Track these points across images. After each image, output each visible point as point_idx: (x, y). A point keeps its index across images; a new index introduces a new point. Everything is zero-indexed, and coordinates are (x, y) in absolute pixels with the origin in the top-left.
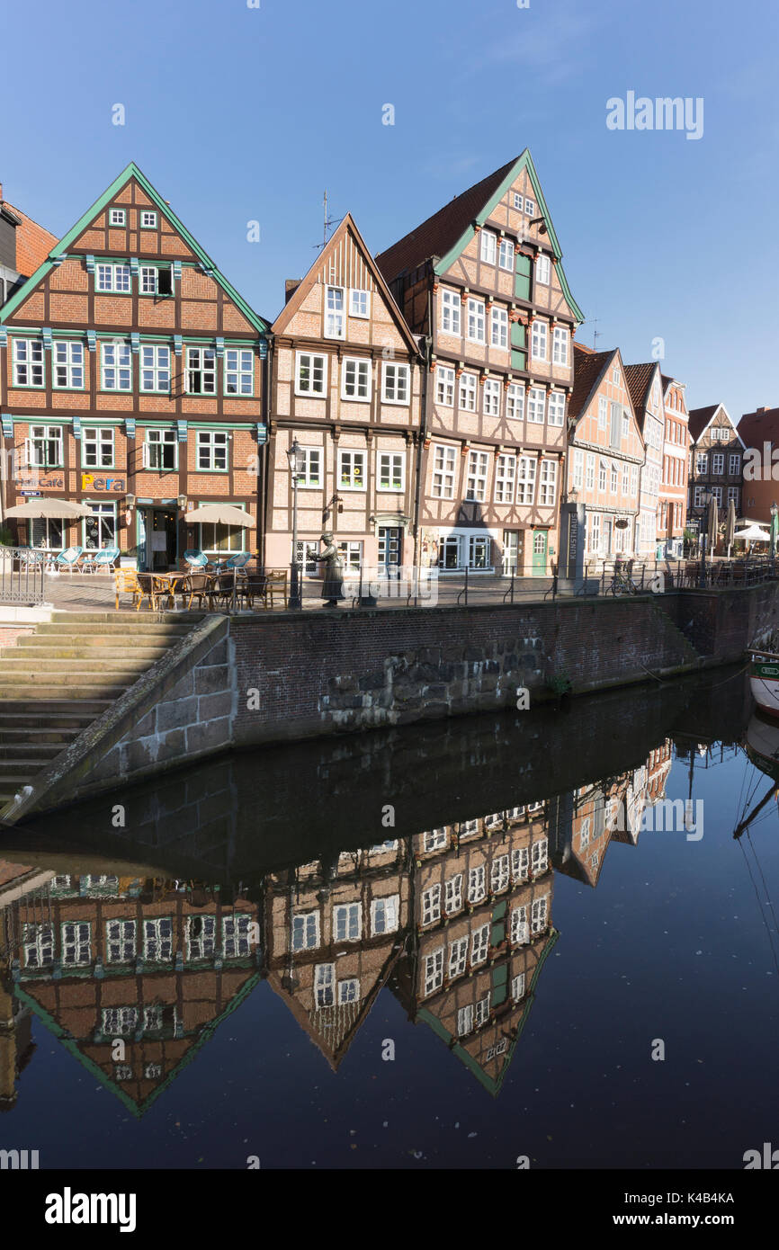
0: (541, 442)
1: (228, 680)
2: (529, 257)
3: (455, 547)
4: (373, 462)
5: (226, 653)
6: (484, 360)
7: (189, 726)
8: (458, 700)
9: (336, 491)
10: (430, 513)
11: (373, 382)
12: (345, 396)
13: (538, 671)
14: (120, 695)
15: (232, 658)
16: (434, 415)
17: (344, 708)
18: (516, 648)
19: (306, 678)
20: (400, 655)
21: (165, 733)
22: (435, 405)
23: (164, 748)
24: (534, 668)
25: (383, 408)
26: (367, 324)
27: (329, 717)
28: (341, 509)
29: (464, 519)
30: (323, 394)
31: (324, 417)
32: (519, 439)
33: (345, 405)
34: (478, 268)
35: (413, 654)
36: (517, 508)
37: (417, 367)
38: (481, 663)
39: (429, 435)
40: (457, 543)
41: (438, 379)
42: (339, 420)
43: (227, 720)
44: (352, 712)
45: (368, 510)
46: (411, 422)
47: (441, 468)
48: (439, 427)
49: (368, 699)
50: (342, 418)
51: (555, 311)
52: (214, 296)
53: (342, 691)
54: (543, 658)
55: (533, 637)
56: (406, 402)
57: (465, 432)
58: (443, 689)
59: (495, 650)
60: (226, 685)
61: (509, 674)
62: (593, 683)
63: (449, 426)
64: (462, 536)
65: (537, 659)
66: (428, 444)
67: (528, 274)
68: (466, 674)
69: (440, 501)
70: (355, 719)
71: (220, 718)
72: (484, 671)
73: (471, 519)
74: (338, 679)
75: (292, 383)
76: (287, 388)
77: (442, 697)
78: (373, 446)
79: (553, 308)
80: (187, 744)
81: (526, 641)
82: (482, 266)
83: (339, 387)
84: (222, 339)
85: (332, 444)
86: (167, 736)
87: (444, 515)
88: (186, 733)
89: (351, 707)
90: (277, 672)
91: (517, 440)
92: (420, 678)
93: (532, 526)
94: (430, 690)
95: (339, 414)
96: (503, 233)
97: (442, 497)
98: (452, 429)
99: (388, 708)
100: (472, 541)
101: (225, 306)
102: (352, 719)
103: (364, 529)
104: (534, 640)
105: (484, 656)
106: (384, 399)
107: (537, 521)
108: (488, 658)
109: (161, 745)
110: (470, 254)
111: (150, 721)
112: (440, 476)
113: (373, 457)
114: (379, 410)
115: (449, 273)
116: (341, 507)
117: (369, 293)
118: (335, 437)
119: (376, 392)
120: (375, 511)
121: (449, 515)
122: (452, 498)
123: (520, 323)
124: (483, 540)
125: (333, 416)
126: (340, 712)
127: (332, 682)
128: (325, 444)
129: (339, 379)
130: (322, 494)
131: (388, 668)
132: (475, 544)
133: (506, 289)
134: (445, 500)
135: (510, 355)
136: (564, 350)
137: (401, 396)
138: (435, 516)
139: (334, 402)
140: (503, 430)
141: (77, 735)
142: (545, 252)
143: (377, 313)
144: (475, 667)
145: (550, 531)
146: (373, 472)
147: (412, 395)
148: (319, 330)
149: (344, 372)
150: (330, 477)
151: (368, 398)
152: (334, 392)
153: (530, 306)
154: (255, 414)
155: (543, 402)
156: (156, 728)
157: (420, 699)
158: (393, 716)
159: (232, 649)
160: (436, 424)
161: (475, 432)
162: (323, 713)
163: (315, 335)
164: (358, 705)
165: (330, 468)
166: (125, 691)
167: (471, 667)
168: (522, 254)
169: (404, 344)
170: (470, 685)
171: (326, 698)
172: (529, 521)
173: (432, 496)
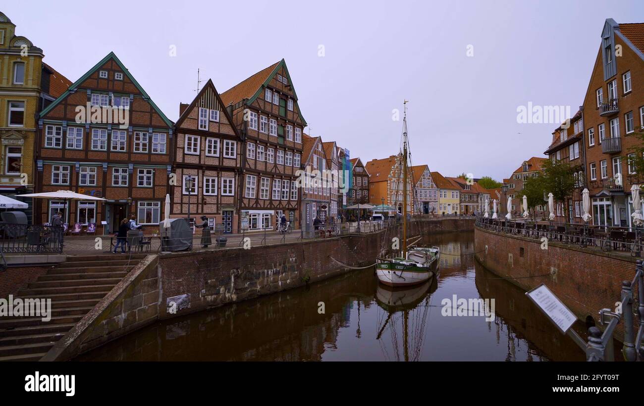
0: (291, 174)
1: (158, 285)
2: (285, 99)
3: (256, 219)
4: (220, 183)
5: (157, 272)
6: (267, 140)
7: (138, 309)
8: (262, 288)
9: (203, 195)
10: (245, 204)
11: (220, 148)
12: (207, 154)
13: (296, 272)
14: (104, 296)
15: (160, 275)
16: (247, 163)
17: (211, 295)
18: (287, 263)
19: (194, 282)
20: (237, 269)
21: (127, 313)
22: (247, 158)
23: (126, 321)
24: (294, 271)
25: (224, 160)
26: (218, 124)
27: (205, 299)
28: (205, 203)
29: (259, 206)
30: (198, 153)
31: (198, 163)
32: (282, 173)
33: (208, 158)
34: (264, 103)
35: (243, 267)
36: (282, 201)
37: (239, 143)
38: (272, 270)
39: (244, 171)
40: (257, 217)
41: (248, 148)
42: (204, 164)
43: (156, 304)
44: (215, 296)
45: (217, 204)
46: (236, 165)
47: (250, 185)
48: (248, 167)
49: (222, 289)
50: (206, 163)
51: (295, 121)
52: (149, 110)
53: (211, 286)
54: (298, 266)
55: (294, 257)
56: (235, 157)
57: (260, 169)
58: (256, 283)
59: (278, 264)
60: (156, 288)
61: (284, 274)
62: (319, 276)
63: (253, 167)
64: (259, 214)
65: (296, 267)
66: (244, 174)
67: (284, 106)
68: (266, 275)
69: (249, 199)
70: (217, 300)
71: (154, 304)
72: (274, 274)
73: (262, 206)
74: (209, 281)
75: (184, 148)
76: (181, 150)
77: (256, 286)
78: (220, 176)
79: (295, 120)
80: (137, 318)
81: (291, 259)
82: (266, 103)
83: (205, 150)
84: (151, 128)
85: (201, 175)
86: (128, 315)
87: (251, 205)
88: (137, 312)
89: (215, 294)
90: (181, 280)
91: (281, 173)
92: (246, 279)
93: (288, 209)
94: (250, 283)
95: (205, 162)
96: (274, 90)
97: (250, 197)
98: (254, 168)
99: (232, 294)
100: (263, 215)
101: (153, 114)
102: (215, 299)
103: (216, 212)
104: (294, 259)
105: (273, 267)
106: (225, 156)
107: (290, 207)
108: (275, 268)
109: (125, 319)
110: (261, 98)
111: (120, 307)
112: (249, 188)
113: (220, 180)
114: (223, 160)
115: (253, 105)
116: (205, 202)
117: (218, 112)
118: (203, 172)
119: (221, 152)
120: (221, 204)
121: (253, 205)
122: (254, 198)
123: (281, 125)
124: (268, 215)
125: (202, 162)
126: (210, 297)
127: (207, 283)
128: (198, 175)
129: (205, 147)
130: (196, 197)
131: (232, 274)
132: (265, 217)
133: (276, 112)
134: (251, 199)
135: (278, 138)
136: (299, 136)
137: (232, 154)
138: (247, 206)
139: (202, 157)
140: (276, 169)
141: (82, 318)
142: (291, 98)
143: (222, 119)
144: (270, 272)
145: (296, 211)
146: (219, 187)
147: (237, 154)
148: (196, 126)
149: (207, 144)
150: (200, 189)
151: (218, 155)
152: (203, 152)
153: (285, 119)
154: (166, 161)
155: (291, 157)
156: (122, 311)
157: (246, 288)
158: (234, 297)
159: (160, 270)
160: (247, 166)
161: (264, 169)
162: (202, 298)
163: (194, 128)
164: (218, 293)
165: (200, 185)
166: (107, 294)
167: (268, 272)
168: (282, 98)
169: (234, 133)
170: (267, 280)
171: (204, 291)
172: (287, 207)
173: (246, 197)
